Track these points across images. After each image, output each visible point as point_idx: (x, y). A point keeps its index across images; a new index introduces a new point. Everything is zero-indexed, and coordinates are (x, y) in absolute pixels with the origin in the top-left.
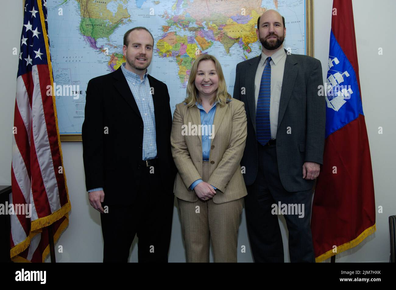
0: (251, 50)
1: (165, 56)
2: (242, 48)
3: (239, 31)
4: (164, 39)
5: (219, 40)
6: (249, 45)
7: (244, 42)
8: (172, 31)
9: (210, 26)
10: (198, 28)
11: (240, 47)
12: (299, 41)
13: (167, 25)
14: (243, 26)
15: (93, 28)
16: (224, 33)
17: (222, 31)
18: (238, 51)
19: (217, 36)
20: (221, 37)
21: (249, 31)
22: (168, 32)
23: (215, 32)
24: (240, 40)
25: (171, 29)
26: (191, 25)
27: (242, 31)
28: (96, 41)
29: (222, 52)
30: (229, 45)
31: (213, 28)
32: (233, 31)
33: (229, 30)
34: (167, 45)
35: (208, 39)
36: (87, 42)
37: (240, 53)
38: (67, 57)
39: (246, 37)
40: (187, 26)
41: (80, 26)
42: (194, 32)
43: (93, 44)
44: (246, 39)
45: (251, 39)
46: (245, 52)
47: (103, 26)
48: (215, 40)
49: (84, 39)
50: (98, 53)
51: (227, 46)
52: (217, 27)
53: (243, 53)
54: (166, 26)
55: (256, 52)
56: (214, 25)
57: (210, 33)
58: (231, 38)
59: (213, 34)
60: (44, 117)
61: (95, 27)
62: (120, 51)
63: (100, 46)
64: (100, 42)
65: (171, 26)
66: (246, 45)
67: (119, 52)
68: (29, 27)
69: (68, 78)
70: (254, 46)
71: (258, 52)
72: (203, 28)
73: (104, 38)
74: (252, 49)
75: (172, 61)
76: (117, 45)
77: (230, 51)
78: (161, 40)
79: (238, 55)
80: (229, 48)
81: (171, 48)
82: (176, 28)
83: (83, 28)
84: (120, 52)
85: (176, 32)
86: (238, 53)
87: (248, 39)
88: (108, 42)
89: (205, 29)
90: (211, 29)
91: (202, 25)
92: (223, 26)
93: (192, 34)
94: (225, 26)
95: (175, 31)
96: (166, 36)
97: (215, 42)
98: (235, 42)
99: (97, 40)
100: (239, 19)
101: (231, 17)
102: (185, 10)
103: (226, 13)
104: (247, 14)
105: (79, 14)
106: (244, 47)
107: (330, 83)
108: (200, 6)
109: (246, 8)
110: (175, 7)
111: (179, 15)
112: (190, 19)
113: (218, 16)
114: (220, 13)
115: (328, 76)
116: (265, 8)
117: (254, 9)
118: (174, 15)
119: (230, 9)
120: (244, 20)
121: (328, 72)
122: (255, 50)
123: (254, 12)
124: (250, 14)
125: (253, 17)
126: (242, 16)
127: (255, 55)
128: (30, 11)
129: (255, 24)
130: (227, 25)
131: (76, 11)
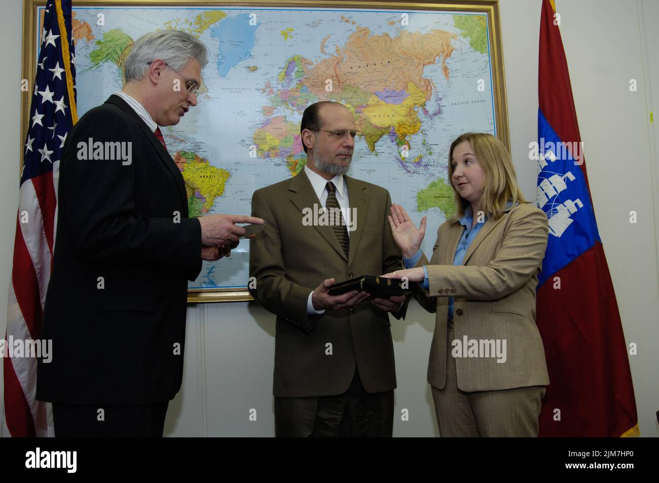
0: (409, 145)
1: (268, 156)
2: (395, 143)
3: (388, 116)
4: (266, 127)
6: (407, 138)
7: (398, 133)
8: (279, 115)
11: (392, 141)
13: (270, 105)
14: (396, 107)
16: (365, 119)
17: (361, 115)
18: (388, 147)
20: (361, 125)
21: (406, 116)
22: (272, 116)
24: (391, 130)
25: (277, 113)
27: (393, 116)
29: (363, 149)
30: (373, 138)
32: (380, 116)
34: (271, 137)
37: (392, 151)
39: (401, 125)
44: (401, 129)
45: (409, 128)
46: (401, 149)
51: (371, 139)
53: (396, 151)
54: (269, 107)
55: (417, 150)
58: (376, 127)
62: (189, 148)
65: (278, 107)
66: (401, 138)
67: (189, 150)
68: (47, 95)
70: (414, 140)
71: (422, 149)
74: (412, 144)
75: (279, 165)
76: (184, 137)
77: (376, 148)
78: (262, 130)
79: (390, 154)
80: (374, 143)
81: (277, 142)
82: (286, 110)
84: (191, 150)
85: (285, 117)
86: (390, 150)
88: (171, 133)
92: (363, 106)
94: (365, 107)
95: (283, 114)
96: (268, 124)
98: (383, 134)
100: (389, 97)
101: (376, 94)
102: (300, 81)
103: (366, 86)
104: (401, 88)
105: (119, 85)
106: (398, 141)
107: (544, 192)
108: (324, 75)
109: (398, 80)
110: (283, 77)
111: (289, 89)
112: (308, 95)
113: (355, 92)
114: (358, 87)
115: (540, 181)
116: (429, 79)
117: (411, 81)
118: (281, 88)
119: (374, 81)
120: (397, 98)
121: (539, 176)
122: (416, 147)
123: (411, 86)
124: (405, 88)
125: (410, 92)
126: (394, 91)
127: (417, 154)
128: (50, 70)
129: (415, 104)
130: (369, 106)
131: (115, 81)
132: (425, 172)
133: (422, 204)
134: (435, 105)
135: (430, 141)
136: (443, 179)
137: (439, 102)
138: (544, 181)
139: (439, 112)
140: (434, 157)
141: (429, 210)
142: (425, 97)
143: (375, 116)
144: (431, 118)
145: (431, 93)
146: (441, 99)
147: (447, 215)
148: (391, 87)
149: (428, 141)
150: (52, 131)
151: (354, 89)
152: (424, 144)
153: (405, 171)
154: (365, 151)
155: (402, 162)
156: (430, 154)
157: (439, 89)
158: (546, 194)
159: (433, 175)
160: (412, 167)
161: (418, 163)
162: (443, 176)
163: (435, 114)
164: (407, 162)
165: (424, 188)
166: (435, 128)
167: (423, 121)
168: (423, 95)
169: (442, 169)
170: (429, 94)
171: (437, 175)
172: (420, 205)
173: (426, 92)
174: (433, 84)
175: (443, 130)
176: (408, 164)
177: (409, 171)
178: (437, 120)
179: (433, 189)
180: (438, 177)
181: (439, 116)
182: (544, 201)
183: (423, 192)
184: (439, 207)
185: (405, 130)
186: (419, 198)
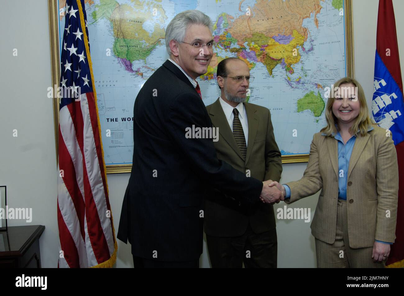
0: (293, 71)
1: (207, 79)
2: (284, 69)
3: (281, 52)
5: (261, 61)
6: (292, 66)
7: (286, 63)
9: (252, 47)
10: (240, 49)
11: (283, 68)
12: (339, 61)
14: (286, 46)
15: (128, 50)
16: (266, 54)
17: (264, 51)
18: (280, 72)
19: (259, 57)
20: (264, 58)
21: (292, 52)
23: (258, 53)
24: (282, 61)
26: (233, 46)
27: (284, 52)
28: (132, 64)
29: (265, 74)
30: (271, 66)
31: (255, 48)
32: (275, 52)
33: (272, 51)
35: (250, 60)
36: (122, 64)
37: (283, 74)
38: (100, 82)
39: (288, 58)
40: (228, 47)
41: (114, 48)
42: (236, 53)
43: (129, 67)
44: (288, 60)
45: (293, 60)
46: (288, 73)
47: (139, 47)
48: (258, 61)
49: (118, 61)
50: (134, 76)
52: (259, 48)
53: (285, 74)
55: (298, 73)
56: (257, 46)
57: (252, 54)
58: (273, 59)
59: (255, 55)
60: (96, 151)
61: (130, 48)
63: (136, 69)
64: (136, 65)
66: (288, 66)
68: (73, 50)
69: (102, 104)
70: (296, 67)
71: (301, 73)
72: (245, 49)
73: (140, 60)
74: (295, 70)
75: (214, 84)
76: (154, 67)
77: (273, 73)
79: (281, 76)
80: (272, 69)
81: (212, 70)
82: (217, 49)
83: (116, 50)
86: (281, 74)
87: (290, 60)
88: (145, 65)
89: (247, 50)
90: (253, 50)
91: (244, 46)
92: (265, 46)
93: (234, 55)
94: (267, 46)
95: (216, 52)
97: (258, 63)
98: (277, 64)
99: (133, 62)
100: (281, 40)
101: (273, 38)
102: (226, 30)
103: (267, 33)
104: (289, 34)
105: (112, 34)
106: (286, 68)
107: (377, 105)
108: (241, 25)
109: (287, 28)
110: (215, 27)
111: (219, 35)
112: (231, 39)
113: (260, 36)
114: (262, 33)
115: (374, 98)
116: (306, 28)
117: (295, 29)
118: (214, 35)
119: (272, 29)
120: (286, 40)
121: (374, 94)
122: (297, 71)
123: (295, 32)
124: (291, 34)
125: (294, 37)
126: (284, 36)
127: (298, 76)
128: (73, 33)
129: (297, 44)
130: (269, 46)
131: (109, 31)
132: (302, 88)
133: (300, 108)
134: (310, 45)
135: (306, 68)
136: (314, 92)
137: (312, 43)
138: (378, 98)
139: (312, 49)
140: (308, 78)
141: (304, 111)
142: (303, 40)
143: (272, 52)
144: (307, 53)
145: (307, 36)
146: (313, 41)
147: (315, 114)
148: (283, 33)
149: (304, 68)
150: (77, 73)
151: (260, 35)
152: (302, 70)
153: (290, 87)
154: (266, 74)
155: (289, 82)
156: (306, 76)
157: (312, 34)
158: (378, 106)
159: (307, 89)
160: (294, 85)
161: (298, 82)
162: (313, 90)
163: (309, 51)
164: (291, 81)
165: (302, 97)
166: (309, 60)
167: (302, 55)
168: (302, 38)
169: (313, 85)
170: (306, 38)
171: (310, 89)
172: (299, 108)
173: (304, 36)
174: (308, 31)
175: (314, 60)
176: (292, 83)
177: (293, 87)
178: (311, 54)
179: (307, 98)
180: (310, 90)
181: (312, 51)
182: (376, 111)
183: (301, 100)
184: (311, 109)
185: (290, 61)
186: (299, 104)
